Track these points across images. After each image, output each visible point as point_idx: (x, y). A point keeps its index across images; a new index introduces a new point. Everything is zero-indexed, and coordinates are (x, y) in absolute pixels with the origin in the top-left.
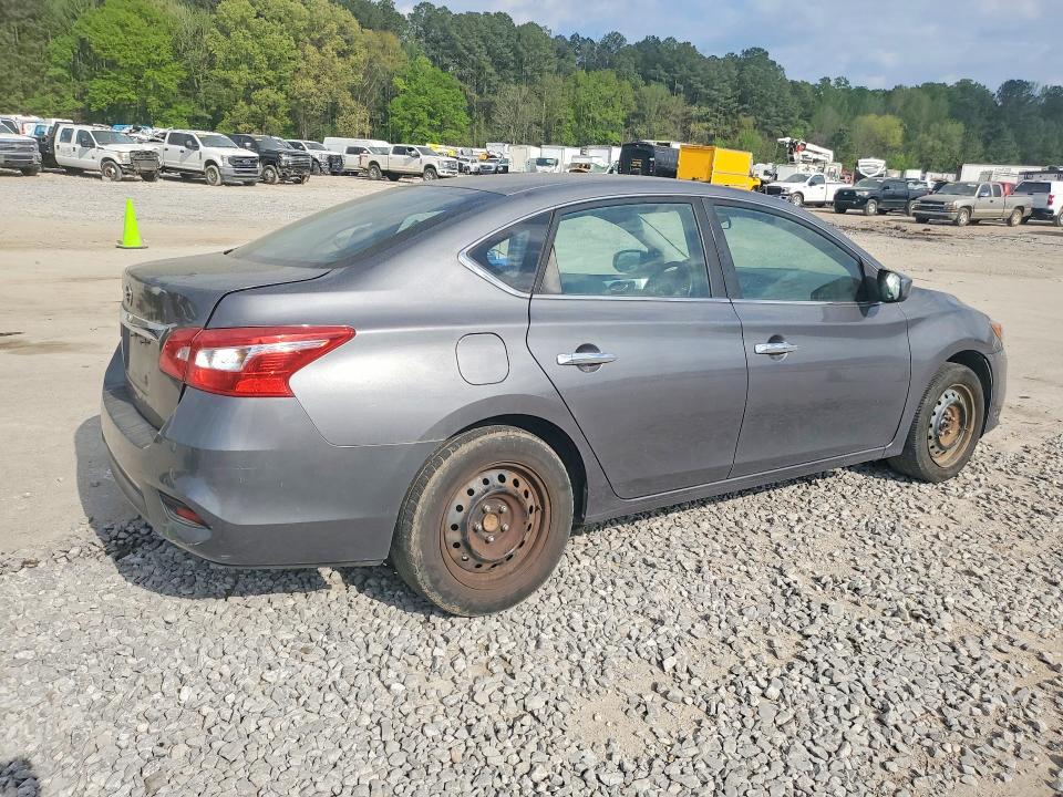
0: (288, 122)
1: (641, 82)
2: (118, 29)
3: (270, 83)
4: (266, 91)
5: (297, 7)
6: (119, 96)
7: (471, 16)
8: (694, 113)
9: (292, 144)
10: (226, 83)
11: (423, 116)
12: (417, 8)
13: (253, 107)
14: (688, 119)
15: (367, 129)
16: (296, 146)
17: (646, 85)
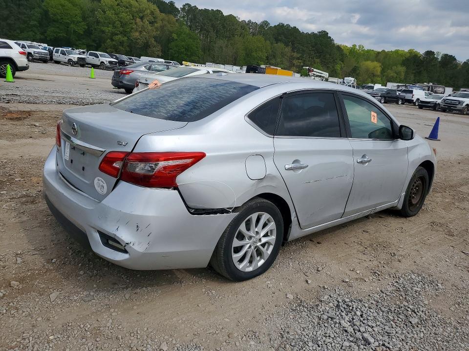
0: (128, 49)
1: (274, 42)
2: (60, 7)
3: (121, 33)
4: (120, 36)
5: (134, 3)
6: (59, 34)
7: (206, 11)
8: (294, 56)
9: (129, 58)
10: (103, 32)
11: (183, 50)
12: (184, 6)
13: (114, 43)
14: (292, 58)
15: (160, 54)
16: (130, 59)
17: (276, 43)
